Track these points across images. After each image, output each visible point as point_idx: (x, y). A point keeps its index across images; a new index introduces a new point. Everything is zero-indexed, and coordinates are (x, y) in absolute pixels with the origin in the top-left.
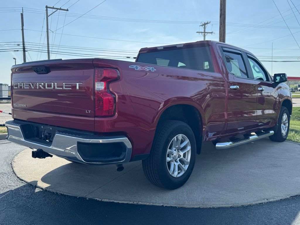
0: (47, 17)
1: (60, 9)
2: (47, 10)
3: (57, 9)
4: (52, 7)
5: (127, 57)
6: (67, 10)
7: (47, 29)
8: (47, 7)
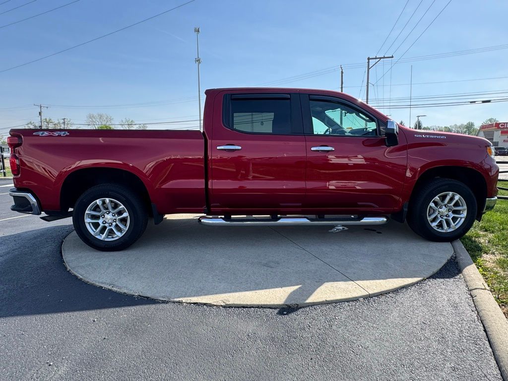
0: (369, 69)
1: (384, 58)
2: (368, 62)
3: (380, 58)
4: (375, 57)
5: (471, 102)
6: (392, 57)
7: (368, 83)
8: (369, 59)
